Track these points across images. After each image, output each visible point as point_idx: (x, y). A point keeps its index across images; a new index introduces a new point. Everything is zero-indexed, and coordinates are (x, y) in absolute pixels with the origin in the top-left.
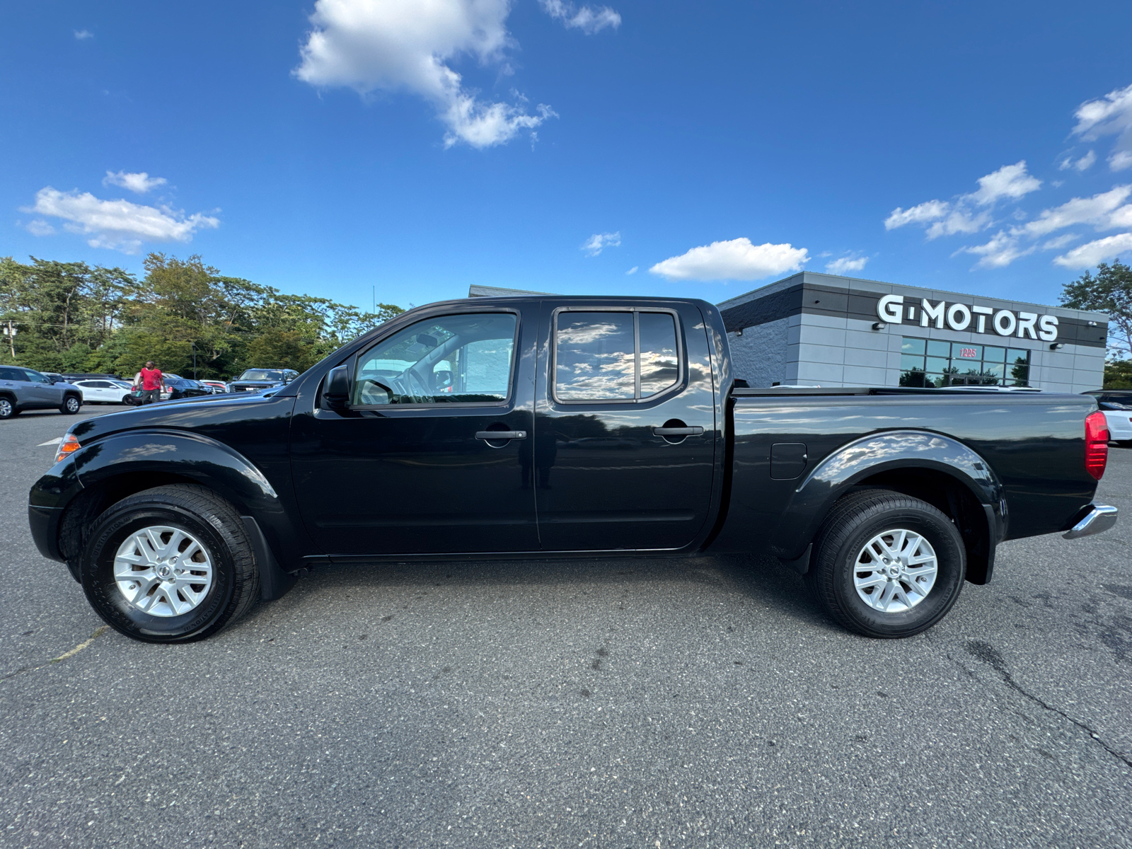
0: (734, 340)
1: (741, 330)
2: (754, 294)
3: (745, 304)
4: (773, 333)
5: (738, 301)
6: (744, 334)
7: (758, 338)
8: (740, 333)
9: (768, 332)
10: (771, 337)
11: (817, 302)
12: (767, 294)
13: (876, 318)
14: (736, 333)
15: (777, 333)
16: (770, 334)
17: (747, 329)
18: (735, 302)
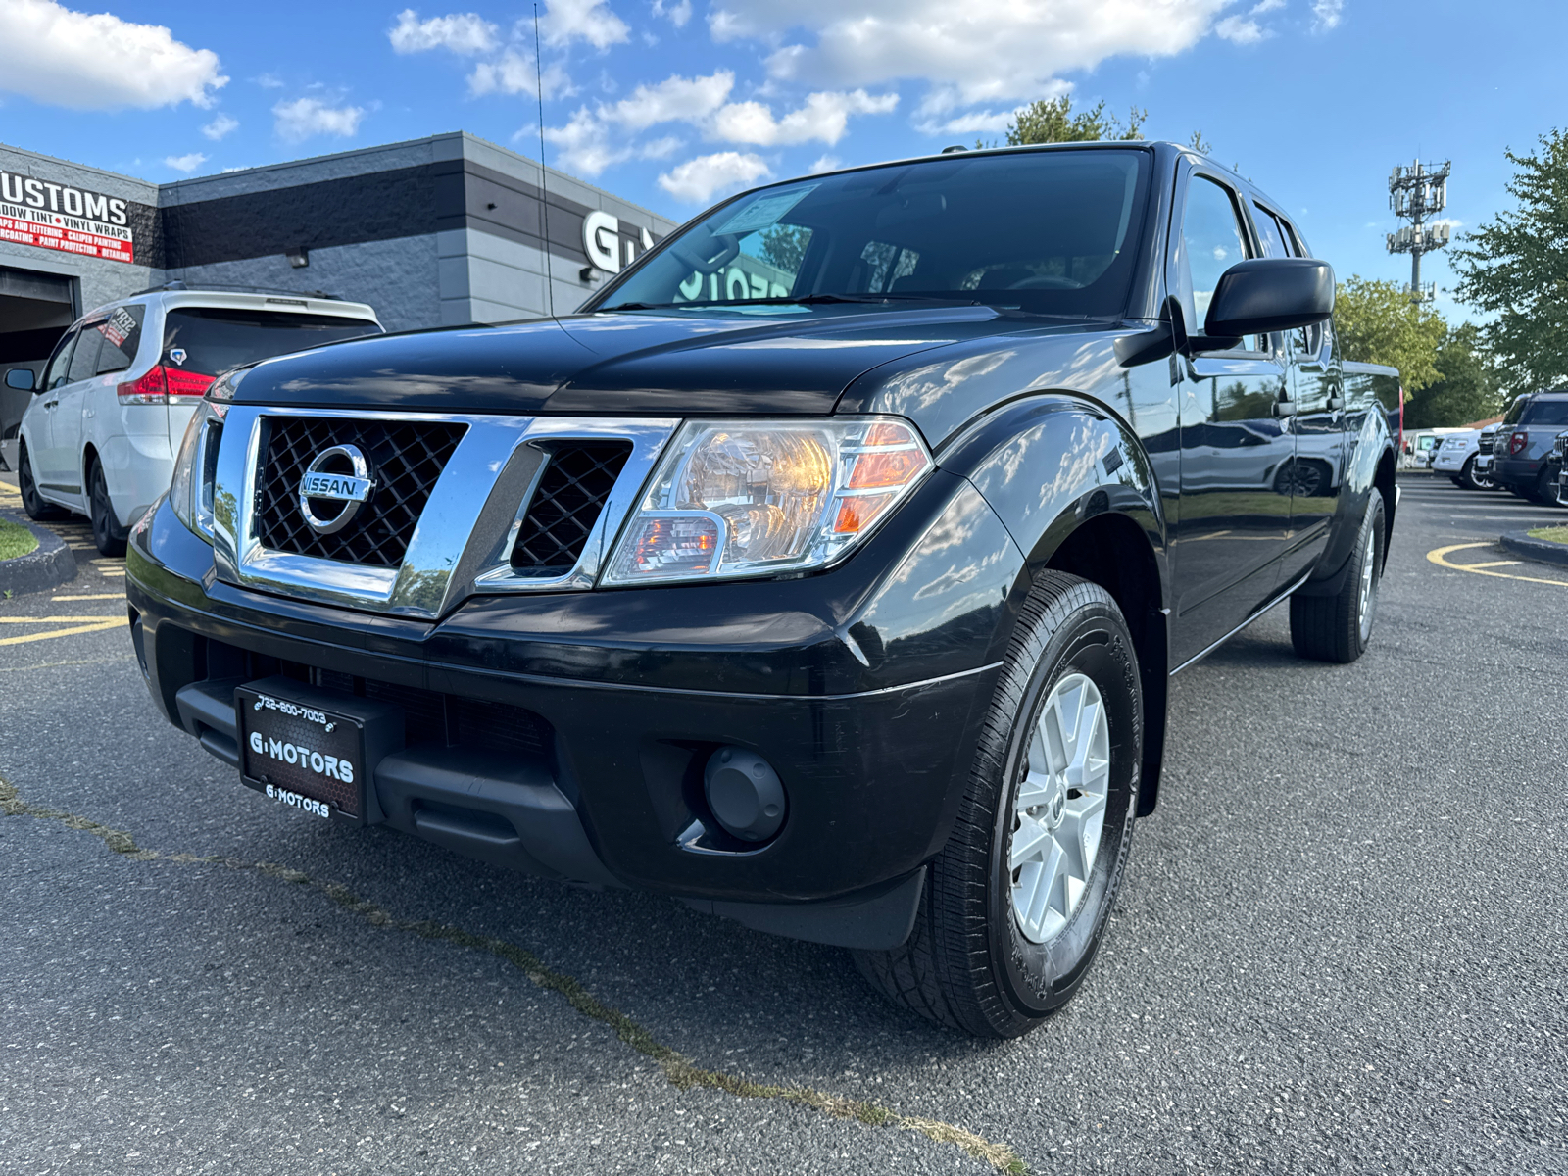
0: (283, 278)
1: (304, 251)
2: (330, 165)
3: (307, 186)
4: (396, 268)
5: (284, 175)
6: (314, 264)
7: (355, 277)
8: (302, 261)
9: (384, 264)
10: (393, 277)
11: (491, 207)
12: (370, 171)
13: (583, 256)
14: (292, 259)
15: (408, 267)
16: (390, 269)
17: (322, 251)
18: (274, 176)
